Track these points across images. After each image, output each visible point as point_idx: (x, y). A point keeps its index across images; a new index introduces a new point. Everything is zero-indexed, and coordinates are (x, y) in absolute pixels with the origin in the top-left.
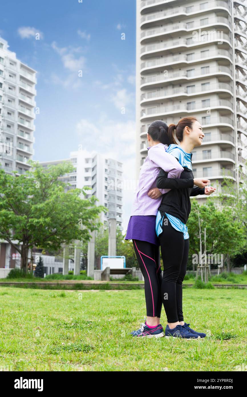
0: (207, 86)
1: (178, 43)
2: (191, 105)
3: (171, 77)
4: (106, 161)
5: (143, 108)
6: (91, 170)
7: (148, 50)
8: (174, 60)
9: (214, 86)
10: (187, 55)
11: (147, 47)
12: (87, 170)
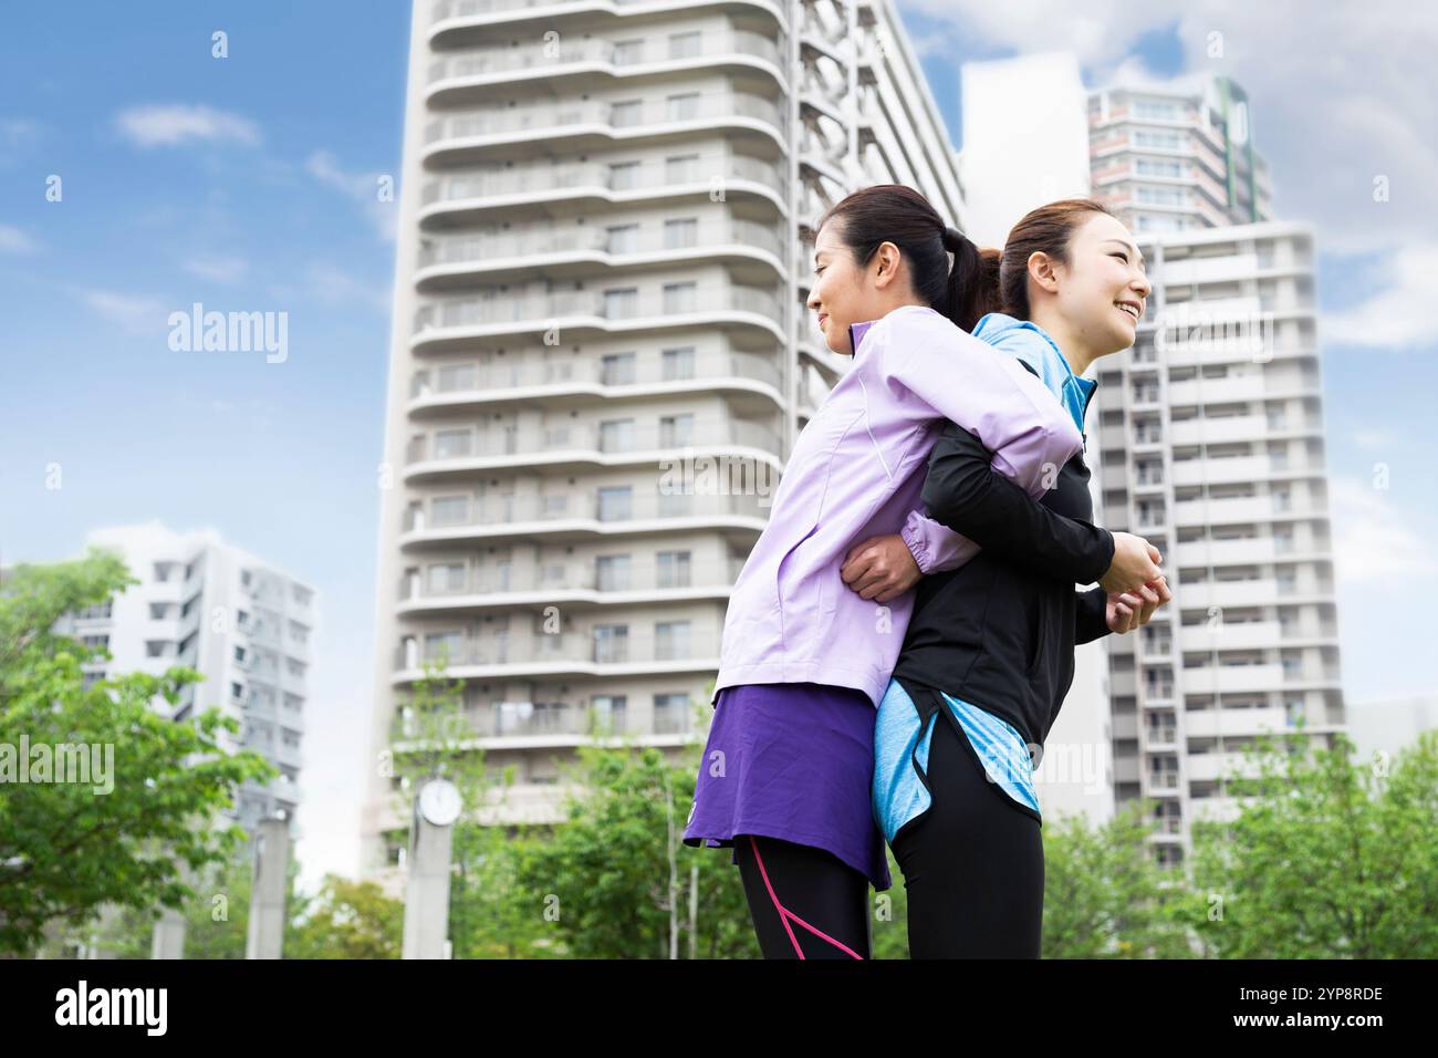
0: (685, 297)
1: (576, 118)
2: (620, 368)
3: (543, 250)
4: (246, 578)
5: (420, 365)
6: (176, 612)
7: (456, 135)
8: (559, 184)
9: (713, 300)
10: (614, 167)
11: (450, 121)
12: (158, 611)
